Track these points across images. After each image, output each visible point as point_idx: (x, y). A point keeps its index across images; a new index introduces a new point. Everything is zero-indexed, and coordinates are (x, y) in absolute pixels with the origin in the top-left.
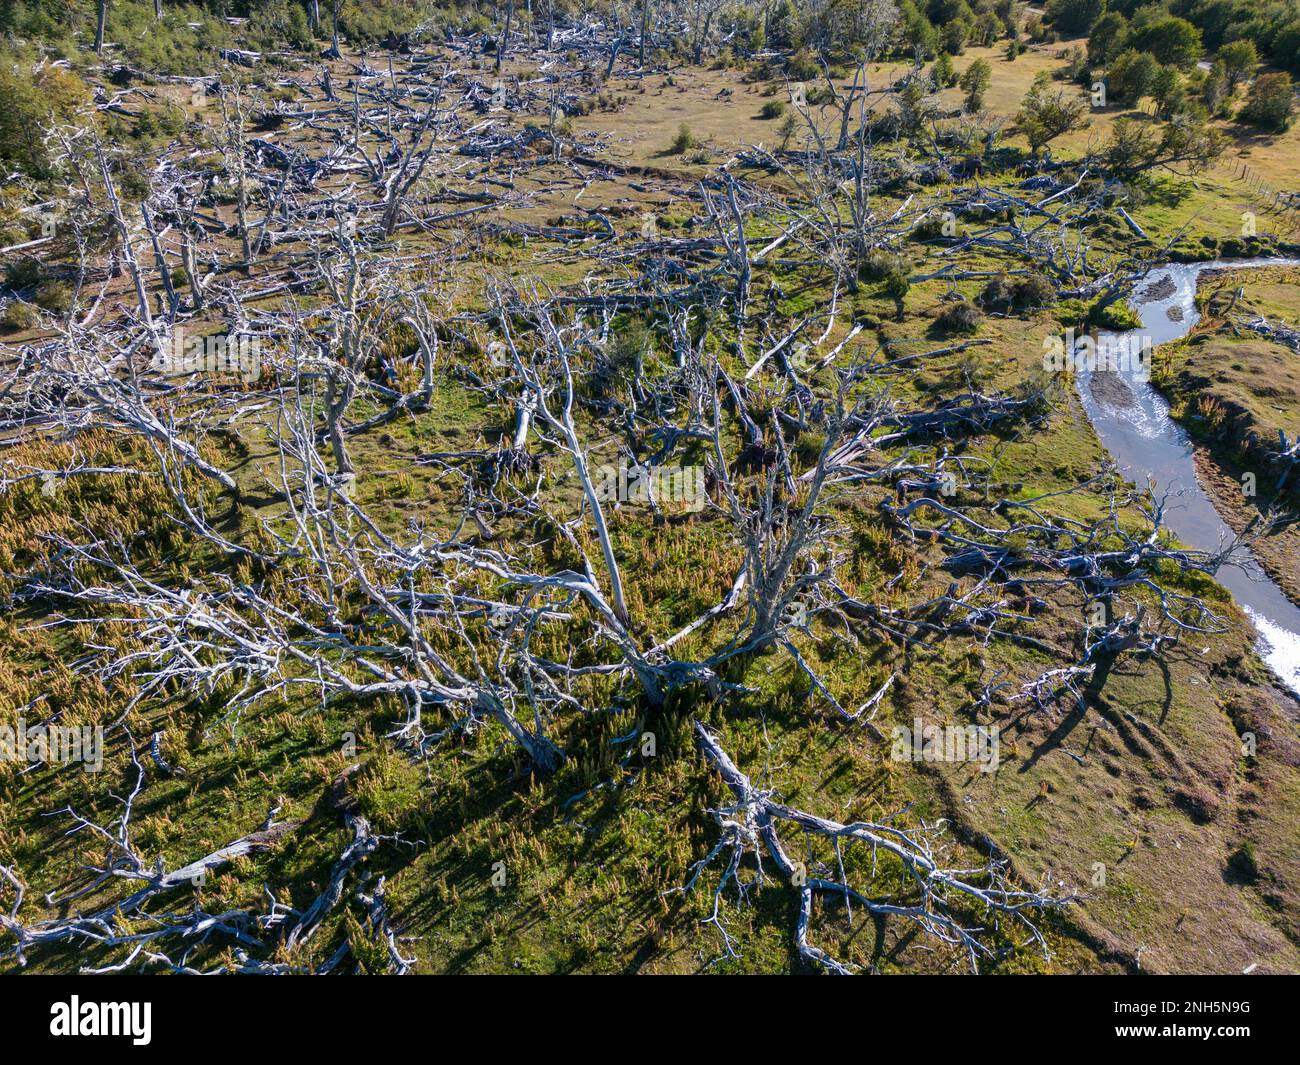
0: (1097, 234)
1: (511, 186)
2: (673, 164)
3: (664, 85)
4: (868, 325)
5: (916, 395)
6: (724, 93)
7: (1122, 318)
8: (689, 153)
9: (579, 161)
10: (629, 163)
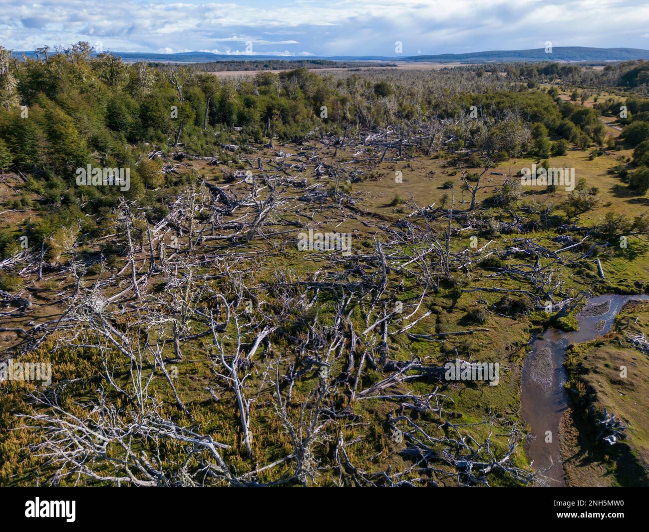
0: (579, 273)
1: (310, 219)
2: (387, 212)
3: (405, 167)
4: (434, 312)
5: (438, 354)
6: (432, 173)
7: (567, 325)
8: (399, 206)
9: (347, 207)
10: (367, 210)
